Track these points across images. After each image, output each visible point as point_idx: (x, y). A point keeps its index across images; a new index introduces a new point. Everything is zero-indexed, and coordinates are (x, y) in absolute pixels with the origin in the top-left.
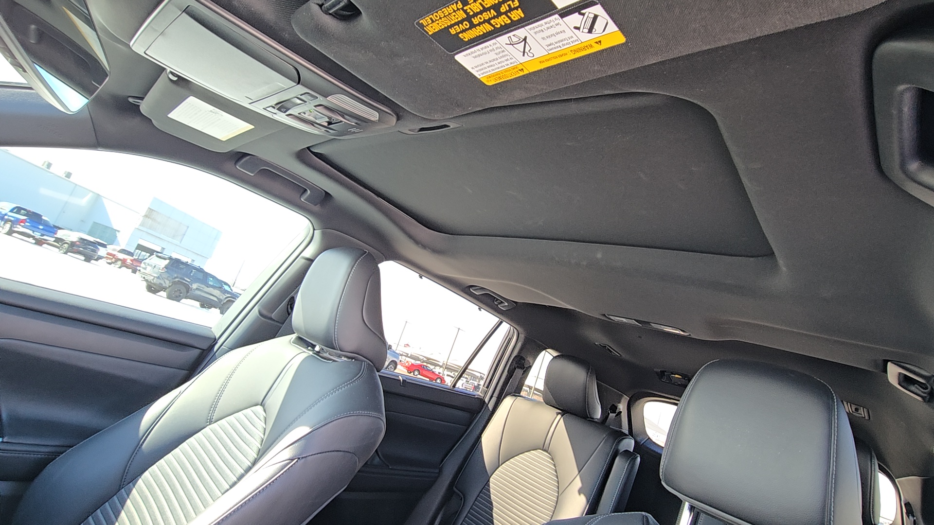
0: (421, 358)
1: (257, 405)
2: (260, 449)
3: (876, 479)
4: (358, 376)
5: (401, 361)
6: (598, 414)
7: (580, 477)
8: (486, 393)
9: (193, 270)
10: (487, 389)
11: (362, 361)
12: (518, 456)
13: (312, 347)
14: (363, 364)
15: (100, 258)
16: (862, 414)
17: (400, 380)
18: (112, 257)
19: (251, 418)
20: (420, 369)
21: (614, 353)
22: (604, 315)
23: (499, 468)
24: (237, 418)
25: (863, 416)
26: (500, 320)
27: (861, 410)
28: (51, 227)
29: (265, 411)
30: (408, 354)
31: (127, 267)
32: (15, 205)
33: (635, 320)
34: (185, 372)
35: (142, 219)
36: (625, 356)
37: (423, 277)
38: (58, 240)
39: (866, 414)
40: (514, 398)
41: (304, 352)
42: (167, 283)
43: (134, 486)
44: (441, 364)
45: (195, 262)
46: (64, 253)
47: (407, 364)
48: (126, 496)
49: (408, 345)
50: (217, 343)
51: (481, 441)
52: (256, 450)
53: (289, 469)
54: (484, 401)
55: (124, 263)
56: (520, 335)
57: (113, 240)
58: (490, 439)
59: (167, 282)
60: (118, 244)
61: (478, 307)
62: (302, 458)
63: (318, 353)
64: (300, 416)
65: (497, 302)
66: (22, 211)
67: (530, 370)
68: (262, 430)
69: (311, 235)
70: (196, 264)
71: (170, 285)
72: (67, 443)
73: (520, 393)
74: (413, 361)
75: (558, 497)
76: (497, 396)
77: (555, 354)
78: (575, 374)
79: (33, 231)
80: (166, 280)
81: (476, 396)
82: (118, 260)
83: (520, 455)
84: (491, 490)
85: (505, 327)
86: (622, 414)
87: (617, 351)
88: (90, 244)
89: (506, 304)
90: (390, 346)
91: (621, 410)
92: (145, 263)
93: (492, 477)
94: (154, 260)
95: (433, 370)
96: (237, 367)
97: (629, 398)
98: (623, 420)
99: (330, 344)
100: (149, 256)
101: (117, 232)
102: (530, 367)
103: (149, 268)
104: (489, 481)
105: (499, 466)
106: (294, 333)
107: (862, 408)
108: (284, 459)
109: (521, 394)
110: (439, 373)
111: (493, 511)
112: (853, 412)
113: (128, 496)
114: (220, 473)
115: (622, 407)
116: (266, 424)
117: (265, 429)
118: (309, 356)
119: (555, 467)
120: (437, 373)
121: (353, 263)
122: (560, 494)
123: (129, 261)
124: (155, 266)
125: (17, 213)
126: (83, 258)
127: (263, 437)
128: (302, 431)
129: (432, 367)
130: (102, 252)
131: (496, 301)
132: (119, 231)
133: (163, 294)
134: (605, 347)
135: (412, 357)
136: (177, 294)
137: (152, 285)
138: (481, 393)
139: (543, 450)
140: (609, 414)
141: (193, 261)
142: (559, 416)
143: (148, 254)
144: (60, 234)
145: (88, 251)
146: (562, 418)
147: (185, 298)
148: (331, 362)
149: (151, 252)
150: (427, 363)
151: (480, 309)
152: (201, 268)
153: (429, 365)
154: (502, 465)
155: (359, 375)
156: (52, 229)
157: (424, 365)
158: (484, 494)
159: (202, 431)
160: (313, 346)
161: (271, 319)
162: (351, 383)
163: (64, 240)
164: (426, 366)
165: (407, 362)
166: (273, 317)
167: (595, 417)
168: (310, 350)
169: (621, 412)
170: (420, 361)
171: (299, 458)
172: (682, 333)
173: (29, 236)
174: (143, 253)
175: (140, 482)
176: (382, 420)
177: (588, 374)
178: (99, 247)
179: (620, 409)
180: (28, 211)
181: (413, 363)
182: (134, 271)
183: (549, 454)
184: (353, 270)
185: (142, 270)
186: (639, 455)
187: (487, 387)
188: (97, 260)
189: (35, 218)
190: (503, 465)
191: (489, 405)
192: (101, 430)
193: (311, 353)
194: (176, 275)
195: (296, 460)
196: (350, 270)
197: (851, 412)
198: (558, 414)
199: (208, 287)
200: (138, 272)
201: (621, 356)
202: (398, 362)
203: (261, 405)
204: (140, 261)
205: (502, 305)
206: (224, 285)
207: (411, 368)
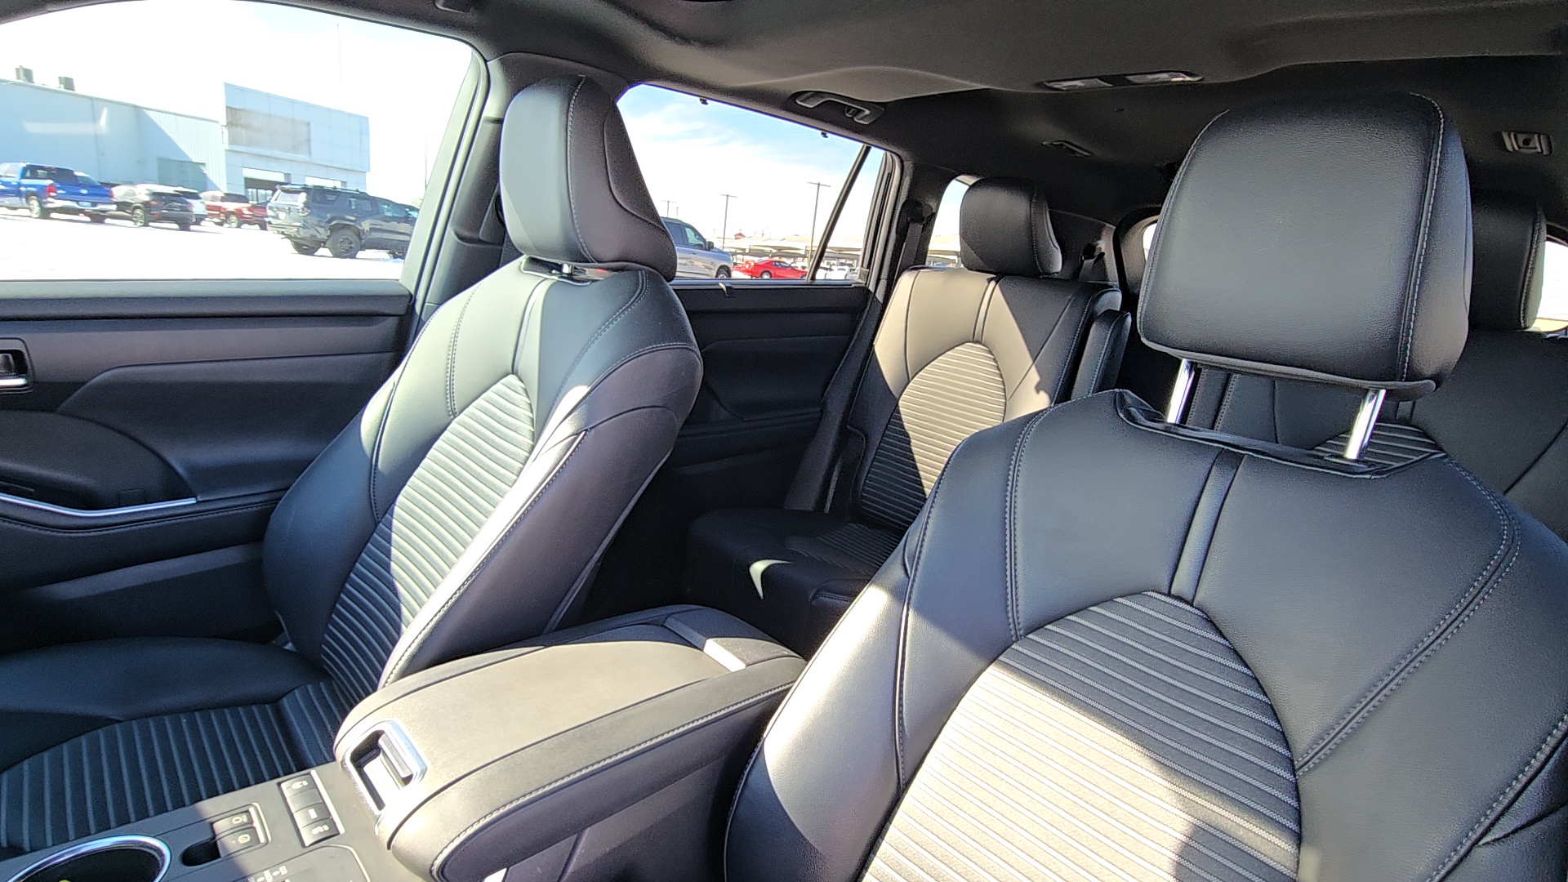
0: (768, 249)
1: (507, 375)
2: (533, 432)
3: (1539, 254)
4: (636, 295)
5: (735, 264)
6: (1057, 264)
7: (1036, 367)
8: (868, 277)
9: (352, 199)
10: (868, 270)
11: (638, 270)
12: (937, 360)
13: (557, 270)
14: (640, 274)
15: (199, 219)
16: (1536, 148)
17: (722, 289)
18: (217, 213)
19: (506, 394)
20: (767, 267)
21: (1079, 153)
22: (1040, 85)
23: (911, 384)
24: (488, 400)
25: (1539, 150)
26: (866, 145)
27: (1535, 143)
28: (97, 187)
29: (521, 380)
30: (745, 250)
31: (250, 223)
32: (24, 165)
33: (1100, 78)
34: (389, 356)
35: (226, 131)
36: (1100, 153)
37: (708, 101)
38: (122, 206)
39: (1544, 148)
40: (915, 272)
41: (546, 279)
42: (323, 233)
43: (392, 516)
44: (803, 252)
45: (348, 184)
46: (144, 226)
47: (747, 266)
48: (388, 530)
49: (740, 234)
50: (415, 300)
51: (874, 352)
52: (529, 435)
53: (577, 446)
54: (869, 291)
55: (242, 220)
56: (905, 163)
57: (204, 184)
58: (887, 346)
59: (321, 230)
60: (216, 188)
61: (819, 132)
62: (591, 429)
63: (570, 276)
64: (568, 374)
65: (851, 112)
66: (40, 171)
67: (934, 221)
68: (527, 407)
69: (485, 74)
70: (352, 187)
71: (329, 234)
72: (281, 484)
73: (924, 264)
74: (756, 259)
75: (1006, 404)
76: (886, 277)
77: (972, 180)
78: (1010, 207)
79: (77, 202)
80: (318, 229)
81: (853, 286)
82: (228, 214)
83: (940, 358)
84: (903, 416)
85: (877, 155)
86: (1106, 256)
87: (1085, 148)
88: (174, 198)
89: (867, 112)
90: (710, 243)
91: (1103, 251)
92: (271, 208)
93: (901, 398)
94: (280, 199)
95: (792, 265)
96: (457, 329)
97: (1114, 228)
98: (1108, 266)
99: (579, 256)
100: (273, 195)
101: (202, 168)
102: (933, 216)
103: (282, 215)
104: (897, 405)
105: (909, 382)
106: (521, 254)
107: (1536, 136)
108: (567, 436)
109: (927, 264)
110: (804, 268)
111: (912, 444)
112: (1519, 147)
113: (390, 529)
114: (493, 475)
115: (1105, 245)
116: (528, 397)
117: (530, 405)
118: (554, 283)
119: (996, 362)
120: (800, 269)
121: (566, 104)
122: (1008, 398)
123: (246, 211)
124: (289, 207)
125: (35, 176)
126: (176, 226)
127: (531, 416)
128: (578, 393)
129: (789, 261)
130: (198, 207)
131: (848, 112)
132: (203, 164)
133: (322, 251)
134: (1062, 145)
135: (753, 253)
136: (346, 245)
137: (302, 242)
138: (860, 278)
139: (973, 342)
140: (1082, 262)
141: (344, 183)
142: (993, 283)
143: (270, 192)
144: (119, 193)
145: (177, 213)
146: (998, 286)
147: (361, 250)
148: (588, 283)
149: (272, 186)
150: (780, 256)
151: (824, 135)
152: (361, 193)
153: (783, 259)
154: (913, 378)
155: (638, 292)
156: (101, 191)
157: (775, 262)
158: (895, 424)
159: (448, 429)
160: (559, 267)
161: (480, 241)
162: (628, 307)
163: (131, 204)
164: (779, 262)
165: (747, 262)
166: (482, 238)
167: (1054, 271)
168: (555, 274)
169: (1103, 254)
170: (768, 256)
171: (586, 430)
172: (1188, 79)
173: (76, 212)
174: (262, 192)
175: (397, 509)
176: (693, 351)
177: (1031, 201)
178: (189, 201)
179: (1100, 249)
180: (49, 169)
181: (756, 262)
182: (263, 227)
183: (984, 345)
184: (570, 118)
185: (274, 221)
186: (1129, 313)
187: (869, 267)
188: (197, 223)
189: (64, 179)
190: (915, 378)
191: (877, 295)
192: (312, 461)
193: (556, 278)
194: (329, 216)
195: (583, 433)
196: (564, 119)
197: (1517, 148)
198: (990, 280)
199: (388, 222)
200: (268, 227)
201: (1092, 154)
202: (731, 266)
203: (513, 373)
204: (262, 207)
205: (861, 115)
206: (410, 212)
207: (756, 270)
